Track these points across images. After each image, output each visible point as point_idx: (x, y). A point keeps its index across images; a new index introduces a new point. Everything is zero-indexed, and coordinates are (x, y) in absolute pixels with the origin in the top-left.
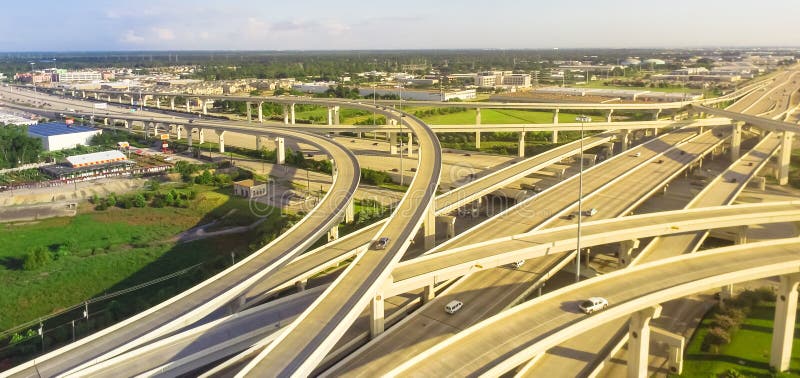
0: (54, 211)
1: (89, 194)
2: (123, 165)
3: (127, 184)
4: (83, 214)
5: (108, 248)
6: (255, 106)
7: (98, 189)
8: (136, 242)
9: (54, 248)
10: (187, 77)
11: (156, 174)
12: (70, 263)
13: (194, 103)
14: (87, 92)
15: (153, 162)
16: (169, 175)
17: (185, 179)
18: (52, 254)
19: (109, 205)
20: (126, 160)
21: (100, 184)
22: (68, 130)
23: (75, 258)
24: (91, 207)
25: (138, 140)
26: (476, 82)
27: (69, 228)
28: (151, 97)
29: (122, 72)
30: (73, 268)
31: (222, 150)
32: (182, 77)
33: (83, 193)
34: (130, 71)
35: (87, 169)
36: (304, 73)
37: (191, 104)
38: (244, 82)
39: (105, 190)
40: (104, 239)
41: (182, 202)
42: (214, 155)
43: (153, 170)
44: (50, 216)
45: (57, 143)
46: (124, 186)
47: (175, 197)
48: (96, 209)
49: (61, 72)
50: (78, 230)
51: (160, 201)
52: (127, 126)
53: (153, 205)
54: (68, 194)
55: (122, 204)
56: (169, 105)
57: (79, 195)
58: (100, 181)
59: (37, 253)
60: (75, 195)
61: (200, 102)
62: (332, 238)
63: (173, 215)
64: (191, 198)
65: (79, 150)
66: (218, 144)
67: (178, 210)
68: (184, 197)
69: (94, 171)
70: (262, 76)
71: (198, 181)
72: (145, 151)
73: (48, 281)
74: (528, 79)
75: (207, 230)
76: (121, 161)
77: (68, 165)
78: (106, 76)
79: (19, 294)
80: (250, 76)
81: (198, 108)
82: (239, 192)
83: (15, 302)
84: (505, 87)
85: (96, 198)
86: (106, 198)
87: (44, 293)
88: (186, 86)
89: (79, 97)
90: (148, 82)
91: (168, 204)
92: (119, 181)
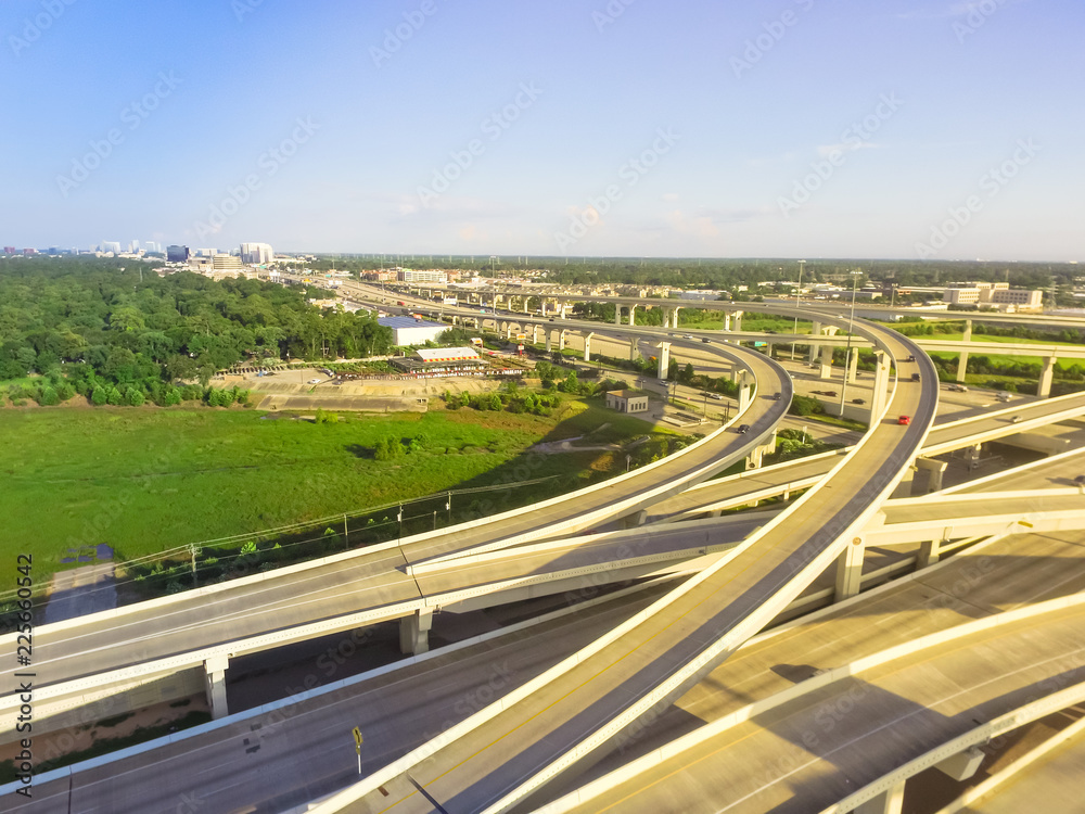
0: (404, 405)
1: (439, 392)
2: (476, 364)
3: (479, 385)
4: (434, 412)
5: (462, 449)
6: (625, 311)
7: (449, 387)
8: (492, 447)
9: (406, 441)
10: (539, 281)
11: (511, 376)
12: (422, 459)
13: (550, 307)
14: (433, 290)
15: (508, 364)
16: (526, 380)
17: (546, 384)
18: (405, 447)
19: (462, 404)
20: (479, 360)
21: (452, 382)
22: (417, 324)
23: (428, 454)
24: (442, 404)
25: (490, 340)
26: (946, 297)
27: (421, 423)
28: (500, 297)
29: (468, 274)
30: (426, 465)
31: (587, 358)
32: (533, 281)
33: (434, 390)
34: (476, 273)
35: (437, 365)
36: (683, 280)
37: (547, 309)
38: (608, 287)
39: (457, 389)
40: (457, 439)
41: (544, 410)
42: (577, 363)
43: (507, 373)
44: (401, 410)
45: (406, 337)
46: (477, 388)
47: (536, 403)
48: (448, 407)
49: (406, 271)
50: (430, 427)
51: (516, 406)
52: (476, 327)
53: (510, 410)
54: (419, 389)
55: (476, 405)
56: (523, 308)
57: (430, 392)
58: (451, 379)
59: (390, 442)
60: (425, 391)
61: (557, 306)
62: (752, 465)
63: (532, 422)
64: (554, 406)
65: (428, 345)
66: (584, 352)
67: (538, 418)
68: (546, 404)
69: (445, 368)
70: (629, 282)
71: (561, 388)
72: (497, 353)
73: (401, 475)
74: (1037, 295)
75: (573, 444)
76: (473, 359)
77: (419, 359)
78: (453, 276)
79: (371, 483)
80: (613, 280)
81: (553, 313)
82: (613, 404)
83: (367, 491)
84: (996, 306)
85: (448, 395)
86: (458, 396)
87: (396, 485)
88: (540, 289)
89: (425, 297)
90: (496, 284)
91: (528, 410)
92: (471, 381)
